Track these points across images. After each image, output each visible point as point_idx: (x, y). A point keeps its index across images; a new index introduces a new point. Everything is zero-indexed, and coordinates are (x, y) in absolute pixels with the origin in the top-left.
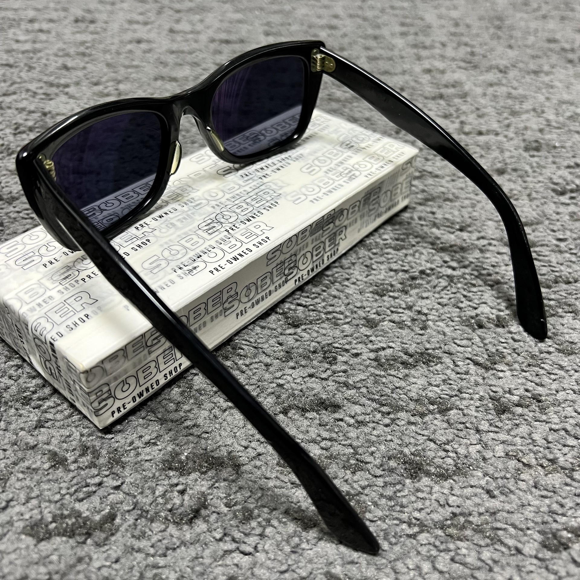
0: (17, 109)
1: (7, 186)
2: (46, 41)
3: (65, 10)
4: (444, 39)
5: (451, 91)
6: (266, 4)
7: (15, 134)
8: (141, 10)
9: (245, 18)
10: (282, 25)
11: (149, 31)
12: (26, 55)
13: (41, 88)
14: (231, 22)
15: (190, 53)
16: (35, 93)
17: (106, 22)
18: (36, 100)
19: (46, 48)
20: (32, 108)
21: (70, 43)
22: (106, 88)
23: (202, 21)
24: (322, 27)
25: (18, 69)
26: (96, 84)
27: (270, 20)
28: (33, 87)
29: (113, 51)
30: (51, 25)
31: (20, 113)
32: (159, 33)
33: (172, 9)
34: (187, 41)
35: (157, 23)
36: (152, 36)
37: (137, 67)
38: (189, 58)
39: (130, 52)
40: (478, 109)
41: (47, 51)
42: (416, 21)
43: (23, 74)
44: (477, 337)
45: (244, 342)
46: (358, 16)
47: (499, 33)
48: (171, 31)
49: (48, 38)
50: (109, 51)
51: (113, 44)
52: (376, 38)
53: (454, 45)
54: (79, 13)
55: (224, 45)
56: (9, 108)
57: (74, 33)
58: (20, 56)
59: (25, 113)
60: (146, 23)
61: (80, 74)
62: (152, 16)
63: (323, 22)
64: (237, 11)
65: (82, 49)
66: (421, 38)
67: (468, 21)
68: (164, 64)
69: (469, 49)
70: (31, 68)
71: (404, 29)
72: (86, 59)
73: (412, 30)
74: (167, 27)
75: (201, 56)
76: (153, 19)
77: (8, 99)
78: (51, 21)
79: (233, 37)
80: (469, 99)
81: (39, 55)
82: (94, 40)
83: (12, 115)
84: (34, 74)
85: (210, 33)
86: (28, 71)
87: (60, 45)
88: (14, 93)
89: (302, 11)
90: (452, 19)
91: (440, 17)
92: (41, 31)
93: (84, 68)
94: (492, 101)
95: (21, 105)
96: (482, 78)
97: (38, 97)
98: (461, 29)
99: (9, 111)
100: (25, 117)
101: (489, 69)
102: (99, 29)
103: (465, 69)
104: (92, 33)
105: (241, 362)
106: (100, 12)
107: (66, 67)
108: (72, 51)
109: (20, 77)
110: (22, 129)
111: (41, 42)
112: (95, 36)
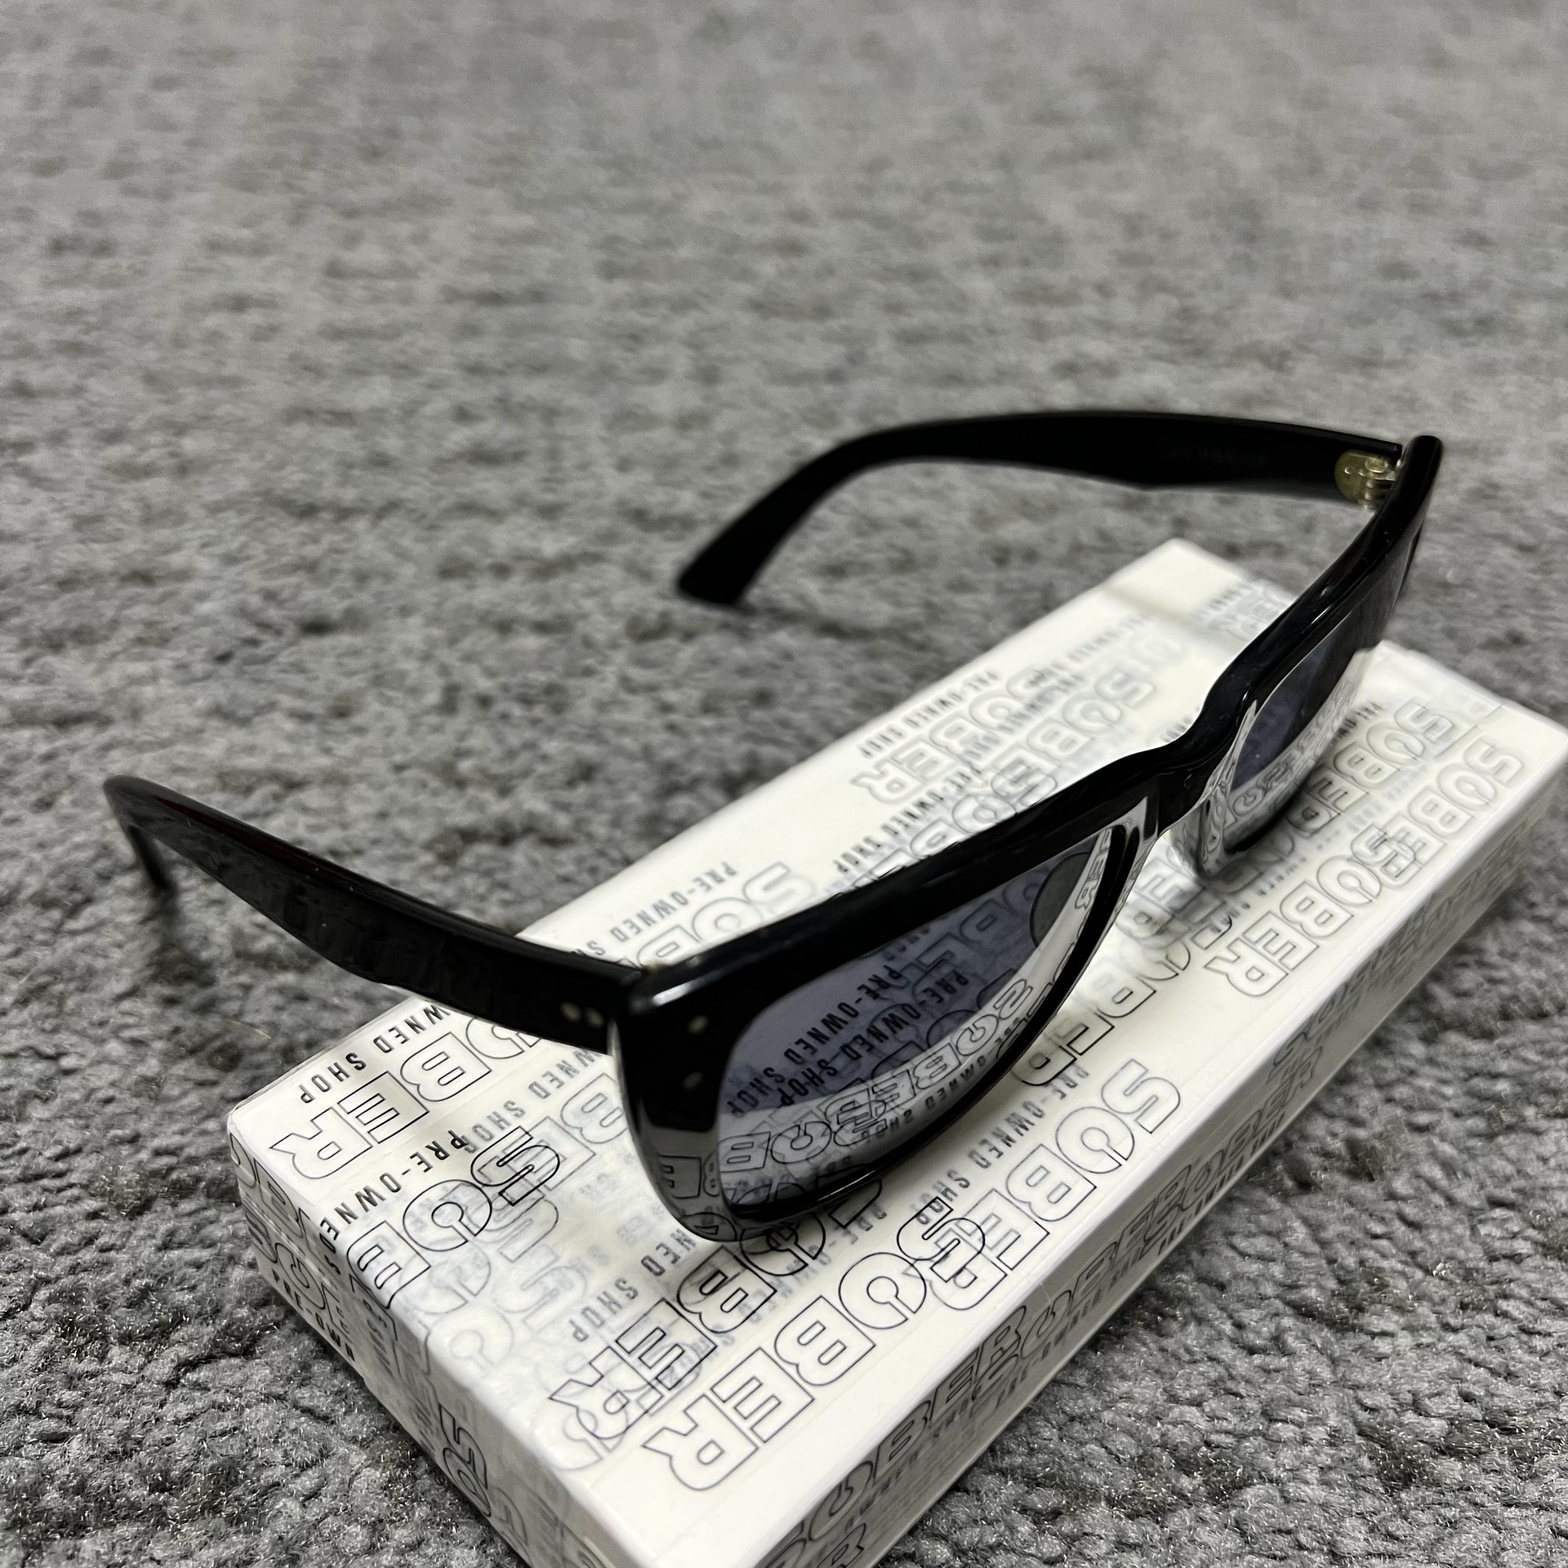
3: (23, 215)
4: (1103, 274)
6: (601, 185)
8: (244, 212)
9: (540, 227)
10: (648, 245)
11: (271, 272)
14: (502, 241)
15: (389, 336)
17: (144, 251)
21: (37, 316)
22: (144, 449)
23: (420, 239)
24: (763, 249)
26: (114, 437)
27: (614, 230)
29: (164, 337)
32: (297, 280)
33: (333, 206)
34: (378, 299)
35: (293, 250)
36: (279, 287)
37: (233, 382)
38: (385, 352)
39: (214, 337)
42: (1019, 225)
44: (1298, 1223)
46: (859, 214)
47: (1252, 253)
48: (334, 271)
50: (151, 337)
51: (161, 315)
52: (915, 275)
53: (1133, 290)
54: (61, 222)
55: (486, 309)
57: (48, 286)
60: (259, 251)
61: (66, 407)
62: (275, 227)
63: (766, 231)
64: (521, 204)
65: (70, 333)
66: (1040, 273)
67: (1162, 222)
68: (315, 373)
69: (1174, 302)
71: (992, 247)
72: (85, 361)
73: (1013, 250)
74: (319, 259)
75: (421, 344)
76: (279, 236)
79: (512, 284)
82: (106, 307)
85: (446, 276)
89: (704, 203)
90: (1118, 215)
91: (1087, 210)
93: (78, 391)
98: (1148, 244)
101: (1237, 357)
102: (123, 273)
103: (1172, 361)
104: (103, 283)
106: (125, 219)
107: (21, 390)
108: (43, 337)
112: (111, 293)
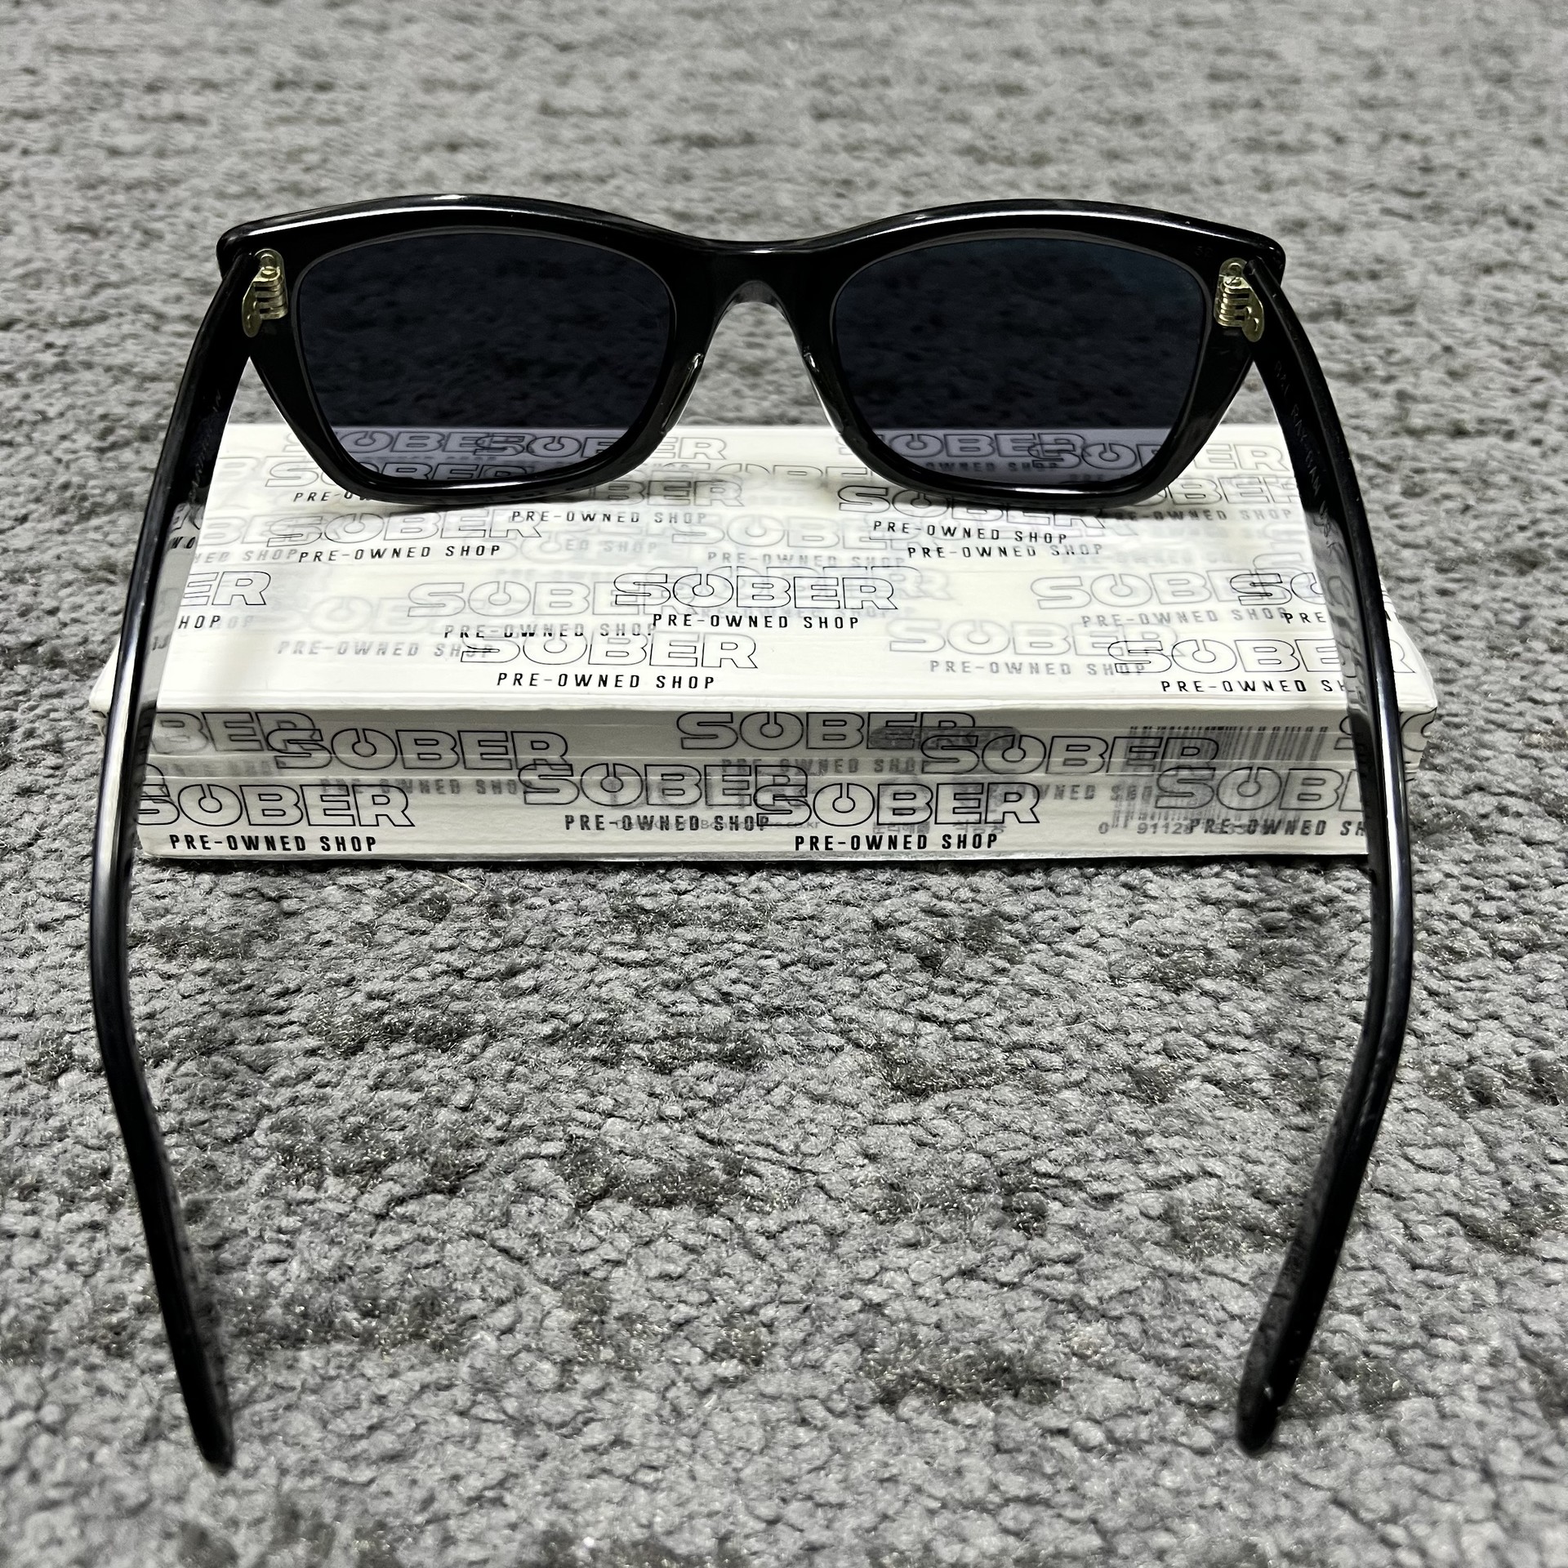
0: (108, 369)
1: (75, 621)
2: (194, 150)
3: (247, 50)
4: (1339, 119)
5: (1365, 290)
6: (817, 16)
7: (102, 451)
8: (463, 47)
9: (756, 65)
10: (864, 84)
11: (483, 113)
12: (137, 193)
13: (178, 299)
14: (715, 78)
15: (601, 180)
16: (160, 316)
17: (362, 87)
18: (163, 340)
19: (192, 172)
20: (150, 365)
21: (260, 153)
23: (633, 76)
24: (981, 90)
25: (113, 238)
27: (829, 67)
28: (153, 296)
29: (381, 177)
30: (211, 98)
31: (117, 381)
32: (510, 118)
33: (547, 39)
34: (589, 140)
35: (503, 89)
36: (493, 126)
38: (599, 196)
39: (431, 178)
40: (1448, 349)
41: (196, 182)
42: (1256, 62)
43: (127, 258)
44: (1475, 1139)
46: (1083, 51)
47: (1504, 95)
48: (546, 110)
49: (200, 137)
50: (369, 176)
51: (379, 154)
52: (1138, 120)
53: (1373, 138)
54: (286, 59)
55: (697, 152)
56: (88, 366)
57: (269, 124)
58: (120, 198)
59: (132, 382)
60: (474, 88)
62: (490, 64)
63: (981, 72)
64: (734, 42)
65: (294, 173)
66: (1271, 119)
67: (1411, 61)
69: (1414, 151)
70: (151, 236)
71: (1220, 90)
72: (305, 203)
73: (1245, 93)
74: (534, 98)
75: (631, 188)
76: (493, 73)
77: (85, 338)
78: (209, 85)
79: (722, 127)
80: (1419, 317)
81: (174, 193)
82: (327, 143)
83: (92, 389)
84: (159, 256)
85: (658, 115)
86: (143, 245)
87: (232, 162)
88: (102, 318)
89: (920, 39)
90: (1361, 54)
91: (1325, 49)
92: (180, 117)
94: (1488, 321)
95: (119, 359)
96: (1458, 244)
97: (168, 328)
98: (1389, 86)
99: (87, 376)
100: (129, 396)
101: (1480, 215)
102: (341, 110)
103: (1409, 217)
104: (322, 122)
106: (345, 55)
108: (265, 179)
109: (120, 266)
110: (122, 433)
111: (179, 153)
112: (331, 131)
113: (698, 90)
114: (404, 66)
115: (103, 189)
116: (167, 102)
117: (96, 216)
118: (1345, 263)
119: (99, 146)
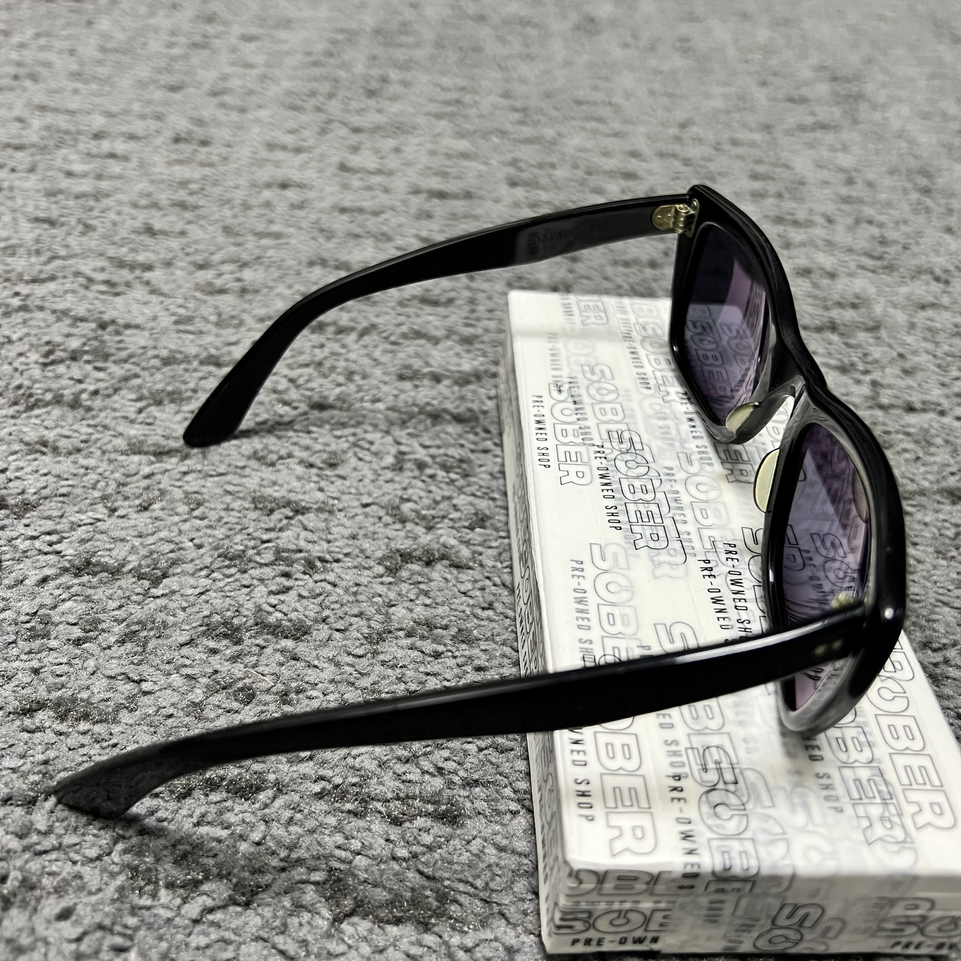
0: (54, 312)
1: (17, 478)
2: (120, 177)
3: (159, 117)
4: (830, 208)
5: (849, 315)
6: (512, 123)
7: (45, 365)
8: (291, 124)
9: (474, 150)
10: (540, 166)
11: (304, 166)
12: (81, 201)
13: (103, 269)
14: (448, 156)
15: (376, 214)
16: (90, 280)
17: (229, 145)
18: (90, 295)
19: (117, 189)
20: (81, 311)
21: (162, 182)
22: (220, 275)
23: (397, 150)
24: (612, 174)
25: (65, 228)
27: (518, 154)
28: (87, 267)
29: (237, 202)
30: (132, 145)
31: (59, 320)
32: (320, 171)
33: (345, 124)
34: (369, 188)
35: (317, 151)
36: (310, 175)
37: (277, 236)
38: (372, 223)
39: (268, 204)
40: (901, 356)
41: (120, 196)
42: (779, 170)
43: (72, 241)
45: (461, 887)
46: (674, 156)
47: (929, 202)
48: (343, 167)
49: (124, 169)
50: (229, 201)
51: (237, 187)
53: (850, 221)
54: (182, 124)
55: (436, 201)
56: (41, 308)
57: (169, 163)
58: (71, 203)
59: (68, 321)
60: (298, 150)
61: (175, 243)
62: (309, 137)
63: (611, 164)
64: (461, 135)
65: (182, 195)
66: (789, 205)
67: (871, 177)
68: (328, 234)
69: (875, 231)
70: (88, 228)
71: (758, 185)
72: (188, 215)
73: (772, 188)
74: (335, 159)
75: (395, 221)
76: (310, 142)
77: (40, 290)
78: (132, 137)
80: (883, 333)
81: (106, 202)
82: (204, 178)
83: (42, 324)
84: (92, 241)
85: (412, 176)
86: (83, 234)
87: (143, 186)
88: (53, 278)
89: (574, 141)
90: (841, 170)
91: (820, 165)
92: (112, 156)
93: (183, 233)
94: (925, 339)
95: (61, 306)
96: (904, 290)
97: (95, 287)
98: (859, 190)
99: (39, 315)
100: (66, 330)
101: (918, 272)
102: (215, 158)
103: (874, 272)
104: (202, 164)
105: (456, 940)
106: (219, 124)
107: (150, 231)
108: (164, 197)
109: (67, 246)
110: (59, 354)
111: (111, 177)
112: (207, 171)
113: (438, 162)
114: (256, 135)
115: (61, 197)
116: (106, 146)
117: (55, 213)
118: (836, 297)
119: (60, 170)
